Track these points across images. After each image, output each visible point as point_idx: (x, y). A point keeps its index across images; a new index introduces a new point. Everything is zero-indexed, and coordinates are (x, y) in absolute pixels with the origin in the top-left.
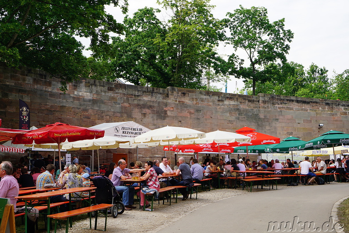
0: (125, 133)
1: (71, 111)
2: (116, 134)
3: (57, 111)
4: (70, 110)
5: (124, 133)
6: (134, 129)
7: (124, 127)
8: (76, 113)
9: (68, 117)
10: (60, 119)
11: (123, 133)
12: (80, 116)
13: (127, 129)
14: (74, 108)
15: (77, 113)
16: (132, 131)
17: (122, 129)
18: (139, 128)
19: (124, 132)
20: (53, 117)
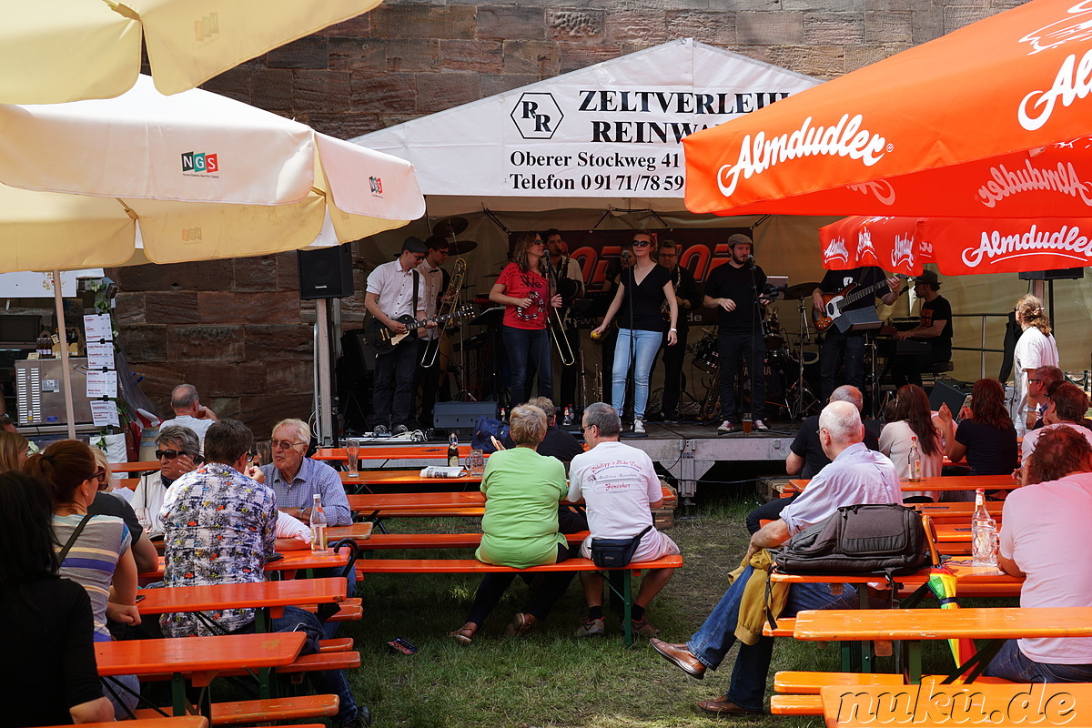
0: (619, 139)
1: (467, 34)
2: (525, 147)
3: (363, 41)
4: (460, 25)
5: (612, 134)
6: (703, 104)
7: (604, 94)
8: (510, 45)
9: (445, 71)
10: (381, 86)
11: (600, 132)
12: (536, 63)
13: (635, 101)
14: (493, 11)
15: (515, 46)
16: (680, 119)
17: (583, 108)
18: (755, 90)
19: (607, 126)
20: (331, 76)
